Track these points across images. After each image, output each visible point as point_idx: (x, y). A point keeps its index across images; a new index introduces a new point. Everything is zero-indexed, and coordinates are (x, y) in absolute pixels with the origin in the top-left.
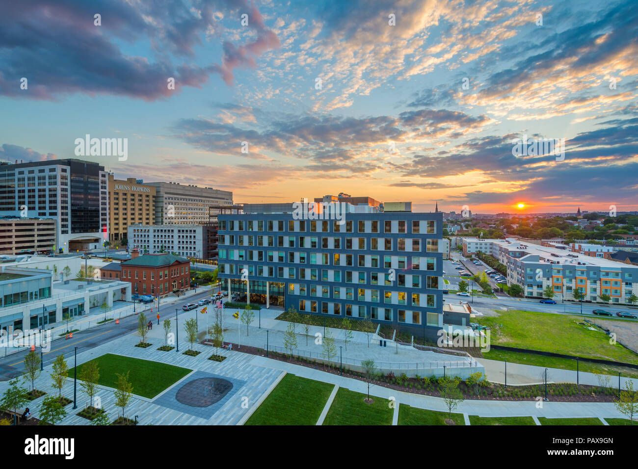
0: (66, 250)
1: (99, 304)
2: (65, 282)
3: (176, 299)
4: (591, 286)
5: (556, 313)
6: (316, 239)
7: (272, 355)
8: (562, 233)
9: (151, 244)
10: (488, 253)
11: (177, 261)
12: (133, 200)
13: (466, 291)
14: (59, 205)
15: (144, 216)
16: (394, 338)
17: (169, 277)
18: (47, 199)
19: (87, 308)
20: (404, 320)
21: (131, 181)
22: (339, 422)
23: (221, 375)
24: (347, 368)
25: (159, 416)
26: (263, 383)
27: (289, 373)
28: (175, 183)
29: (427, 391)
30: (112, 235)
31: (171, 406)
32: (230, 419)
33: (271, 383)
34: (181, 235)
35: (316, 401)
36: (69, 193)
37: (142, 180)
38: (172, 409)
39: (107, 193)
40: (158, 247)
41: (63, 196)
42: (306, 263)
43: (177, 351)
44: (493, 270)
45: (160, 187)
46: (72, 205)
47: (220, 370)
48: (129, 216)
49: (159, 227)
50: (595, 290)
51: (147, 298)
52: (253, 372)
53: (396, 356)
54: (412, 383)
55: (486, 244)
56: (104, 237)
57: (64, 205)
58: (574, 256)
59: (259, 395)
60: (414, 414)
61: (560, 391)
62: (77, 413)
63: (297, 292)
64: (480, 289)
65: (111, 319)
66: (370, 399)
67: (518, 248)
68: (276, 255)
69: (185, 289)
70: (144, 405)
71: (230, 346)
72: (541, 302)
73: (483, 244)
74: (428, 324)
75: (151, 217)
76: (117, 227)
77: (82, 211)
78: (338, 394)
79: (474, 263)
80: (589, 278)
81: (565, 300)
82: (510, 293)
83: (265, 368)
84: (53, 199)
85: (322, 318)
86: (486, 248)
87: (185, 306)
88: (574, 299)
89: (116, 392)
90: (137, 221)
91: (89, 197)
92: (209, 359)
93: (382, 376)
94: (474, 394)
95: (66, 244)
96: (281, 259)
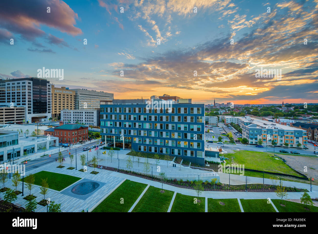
0: (30, 122)
1: (42, 148)
2: (26, 137)
3: (81, 145)
4: (280, 139)
5: (262, 152)
6: (146, 117)
7: (121, 171)
8: (273, 114)
9: (72, 119)
10: (236, 123)
11: (81, 127)
12: (64, 97)
13: (222, 141)
14: (27, 100)
15: (69, 105)
16: (181, 163)
17: (77, 134)
18: (21, 97)
19: (36, 149)
20: (186, 155)
21: (63, 88)
22: (146, 201)
23: (95, 180)
24: (155, 177)
25: (62, 199)
26: (115, 183)
27: (127, 179)
28: (85, 89)
29: (191, 187)
30: (53, 114)
31: (68, 194)
32: (95, 200)
33: (118, 184)
34: (86, 114)
35: (137, 192)
36: (32, 94)
37: (69, 88)
38: (69, 196)
39: (51, 94)
40: (75, 120)
41: (29, 95)
42: (141, 128)
43: (76, 169)
44: (237, 132)
45: (77, 91)
46: (33, 100)
47: (95, 178)
48: (62, 105)
49: (76, 111)
50: (282, 141)
51: (66, 145)
52: (110, 179)
53: (180, 171)
54: (184, 184)
55: (235, 119)
56: (49, 115)
57: (29, 100)
58: (274, 125)
59: (111, 189)
60: (182, 197)
61: (254, 187)
62: (23, 198)
63: (137, 142)
64: (229, 140)
65: (47, 155)
66: (163, 191)
67: (249, 121)
68: (127, 124)
69: (85, 141)
70: (56, 194)
71: (102, 167)
72: (256, 147)
73: (234, 119)
74: (197, 157)
75: (73, 106)
76: (56, 110)
77: (38, 103)
78: (149, 189)
79: (229, 128)
80: (279, 135)
81: (268, 146)
82: (243, 142)
83: (116, 177)
84: (24, 97)
85: (148, 154)
86: (235, 121)
87: (84, 149)
88: (272, 145)
89: (41, 188)
90: (66, 108)
91: (42, 96)
92: (91, 173)
93: (171, 181)
94: (213, 189)
95: (30, 119)
96: (130, 126)
